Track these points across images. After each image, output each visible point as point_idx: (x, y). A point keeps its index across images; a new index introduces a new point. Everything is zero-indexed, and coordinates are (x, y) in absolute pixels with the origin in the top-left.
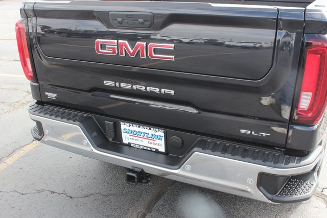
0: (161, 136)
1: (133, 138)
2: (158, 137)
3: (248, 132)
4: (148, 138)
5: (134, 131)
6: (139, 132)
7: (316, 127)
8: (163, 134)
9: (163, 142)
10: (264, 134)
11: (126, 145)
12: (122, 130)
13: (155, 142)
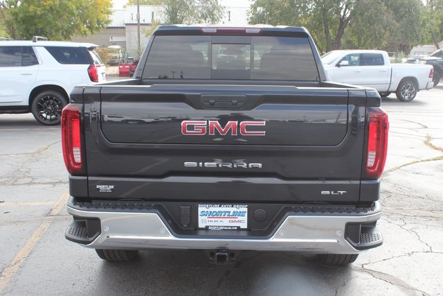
0: (243, 212)
1: (211, 219)
2: (241, 214)
3: (328, 192)
4: (229, 217)
5: (214, 212)
6: (219, 212)
7: (378, 180)
8: (246, 210)
9: (245, 218)
10: (342, 192)
11: (202, 229)
12: (199, 213)
13: (237, 220)
